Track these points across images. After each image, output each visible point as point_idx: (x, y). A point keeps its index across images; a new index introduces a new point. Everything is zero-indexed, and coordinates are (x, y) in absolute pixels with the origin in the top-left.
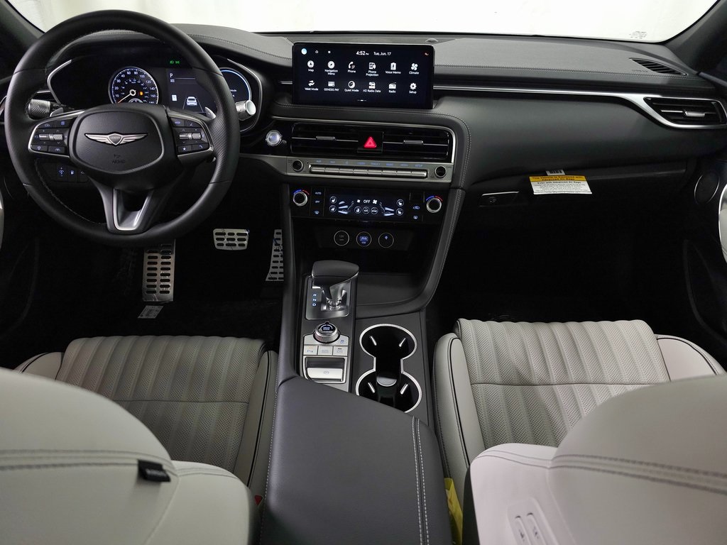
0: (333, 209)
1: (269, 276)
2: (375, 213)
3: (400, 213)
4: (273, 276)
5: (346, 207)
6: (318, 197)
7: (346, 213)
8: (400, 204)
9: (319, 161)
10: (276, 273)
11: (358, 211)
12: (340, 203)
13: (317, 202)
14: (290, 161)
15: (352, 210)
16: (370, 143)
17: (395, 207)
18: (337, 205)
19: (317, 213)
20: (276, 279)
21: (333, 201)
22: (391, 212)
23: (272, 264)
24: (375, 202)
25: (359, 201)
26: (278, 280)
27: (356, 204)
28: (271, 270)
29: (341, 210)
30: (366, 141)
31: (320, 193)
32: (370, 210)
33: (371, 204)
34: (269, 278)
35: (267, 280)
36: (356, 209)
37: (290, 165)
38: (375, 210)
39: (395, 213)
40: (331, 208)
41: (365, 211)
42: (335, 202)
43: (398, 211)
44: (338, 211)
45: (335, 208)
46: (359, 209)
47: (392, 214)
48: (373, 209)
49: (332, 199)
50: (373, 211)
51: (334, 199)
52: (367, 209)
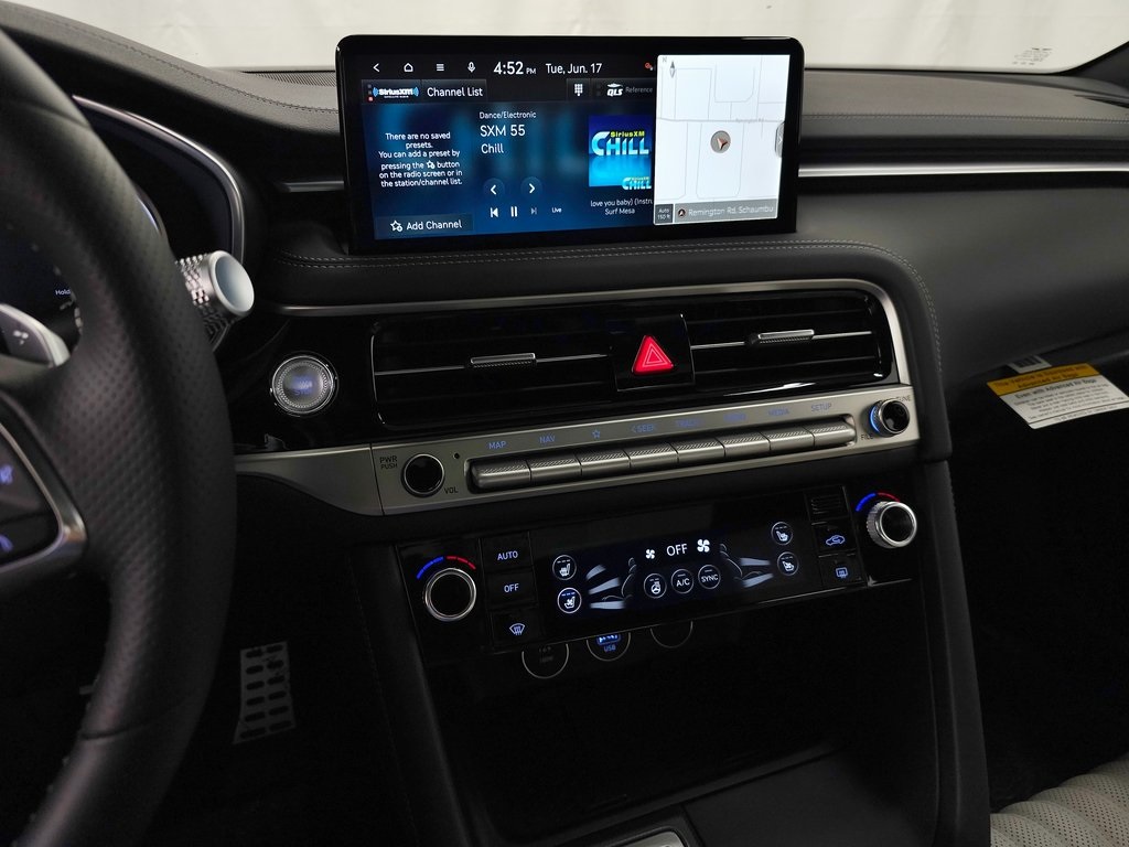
0: (570, 602)
1: (240, 728)
2: (714, 582)
3: (788, 566)
4: (253, 725)
5: (612, 584)
6: (509, 570)
7: (615, 605)
8: (784, 537)
9: (498, 442)
10: (261, 715)
11: (656, 589)
12: (593, 573)
13: (509, 588)
14: (390, 461)
15: (635, 594)
16: (653, 357)
17: (771, 550)
18: (581, 582)
19: (518, 630)
21: (564, 572)
22: (763, 570)
23: (246, 695)
24: (704, 546)
25: (650, 554)
26: (268, 732)
27: (646, 566)
28: (245, 710)
29: (599, 597)
30: (632, 350)
31: (514, 554)
32: (693, 576)
33: (693, 556)
34: (243, 736)
35: (237, 740)
36: (650, 584)
37: (394, 478)
38: (710, 574)
39: (775, 568)
40: (564, 600)
41: (679, 583)
42: (571, 573)
43: (781, 561)
44: (589, 607)
45: (576, 595)
46: (657, 584)
47: (767, 577)
48: (703, 574)
49: (559, 567)
50: (705, 579)
51: (564, 565)
52: (684, 578)
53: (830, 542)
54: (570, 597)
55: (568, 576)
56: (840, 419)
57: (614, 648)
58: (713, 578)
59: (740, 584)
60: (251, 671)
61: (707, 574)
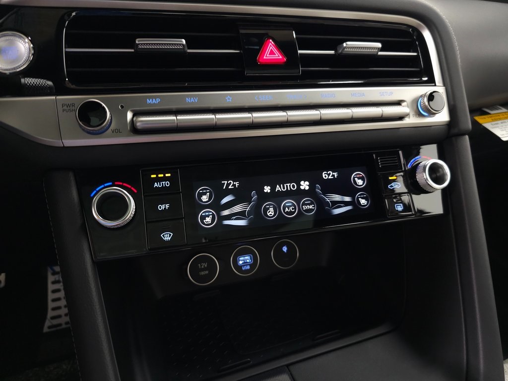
0: (208, 220)
1: (48, 323)
2: (311, 210)
3: (363, 202)
4: (55, 322)
5: (237, 209)
6: (163, 195)
8: (360, 182)
9: (154, 100)
10: (59, 316)
11: (271, 212)
13: (162, 207)
14: (69, 106)
15: (257, 215)
16: (271, 53)
17: (351, 190)
19: (167, 237)
20: (60, 325)
21: (205, 198)
22: (346, 204)
23: (51, 305)
24: (305, 185)
25: (267, 189)
26: (64, 326)
27: (264, 197)
28: (50, 313)
29: (229, 217)
31: (167, 184)
32: (297, 206)
33: (297, 193)
34: (49, 327)
35: (46, 330)
36: (266, 210)
37: (71, 119)
38: (309, 204)
39: (354, 203)
40: (203, 218)
41: (287, 210)
42: (210, 198)
43: (358, 198)
44: (222, 223)
45: (213, 215)
46: (271, 209)
47: (349, 208)
48: (304, 204)
49: (200, 195)
50: (305, 207)
51: (205, 194)
52: (291, 206)
53: (392, 186)
54: (208, 216)
55: (207, 202)
56: (398, 103)
57: (248, 267)
58: (311, 207)
59: (329, 213)
60: (54, 291)
61: (306, 205)
